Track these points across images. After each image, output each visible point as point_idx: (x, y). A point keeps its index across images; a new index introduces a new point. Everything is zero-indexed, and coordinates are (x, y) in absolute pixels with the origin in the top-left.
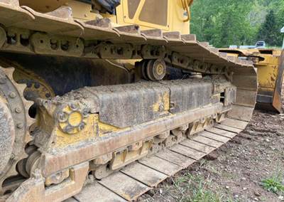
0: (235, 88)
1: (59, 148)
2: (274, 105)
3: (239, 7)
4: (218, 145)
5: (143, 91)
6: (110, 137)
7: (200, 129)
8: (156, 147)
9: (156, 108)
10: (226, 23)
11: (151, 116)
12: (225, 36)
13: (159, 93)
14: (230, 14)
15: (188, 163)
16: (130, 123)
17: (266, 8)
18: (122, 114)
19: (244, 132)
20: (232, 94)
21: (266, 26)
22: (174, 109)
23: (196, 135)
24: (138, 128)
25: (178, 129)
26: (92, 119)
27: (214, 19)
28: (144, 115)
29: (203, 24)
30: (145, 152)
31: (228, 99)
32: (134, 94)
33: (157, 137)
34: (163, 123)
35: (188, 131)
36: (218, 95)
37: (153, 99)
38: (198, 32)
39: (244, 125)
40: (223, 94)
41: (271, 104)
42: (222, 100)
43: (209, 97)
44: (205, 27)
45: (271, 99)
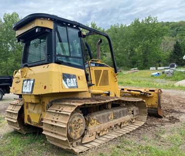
0: (138, 109)
1: (91, 128)
2: (159, 114)
3: (153, 41)
4: (131, 130)
5: (106, 113)
6: (99, 126)
7: (125, 125)
8: (110, 131)
9: (110, 118)
10: (146, 53)
11: (109, 120)
12: (146, 61)
13: (111, 113)
14: (147, 46)
15: (121, 135)
16: (104, 122)
17: (174, 38)
18: (102, 120)
19: (143, 126)
20: (137, 111)
21: (175, 52)
22: (115, 118)
23: (124, 127)
24: (105, 124)
25: (117, 125)
26: (96, 121)
27: (136, 50)
28: (107, 120)
29: (129, 53)
30: (107, 131)
31: (135, 113)
32: (104, 114)
33: (111, 127)
34: (113, 122)
35: (121, 125)
36: (131, 112)
37: (109, 115)
38: (126, 59)
39: (143, 123)
40: (132, 111)
41: (157, 113)
42: (133, 114)
43: (127, 113)
44: (130, 55)
45: (157, 111)
